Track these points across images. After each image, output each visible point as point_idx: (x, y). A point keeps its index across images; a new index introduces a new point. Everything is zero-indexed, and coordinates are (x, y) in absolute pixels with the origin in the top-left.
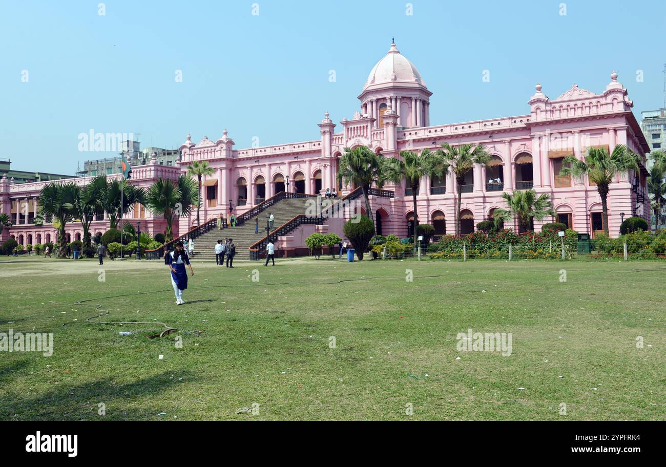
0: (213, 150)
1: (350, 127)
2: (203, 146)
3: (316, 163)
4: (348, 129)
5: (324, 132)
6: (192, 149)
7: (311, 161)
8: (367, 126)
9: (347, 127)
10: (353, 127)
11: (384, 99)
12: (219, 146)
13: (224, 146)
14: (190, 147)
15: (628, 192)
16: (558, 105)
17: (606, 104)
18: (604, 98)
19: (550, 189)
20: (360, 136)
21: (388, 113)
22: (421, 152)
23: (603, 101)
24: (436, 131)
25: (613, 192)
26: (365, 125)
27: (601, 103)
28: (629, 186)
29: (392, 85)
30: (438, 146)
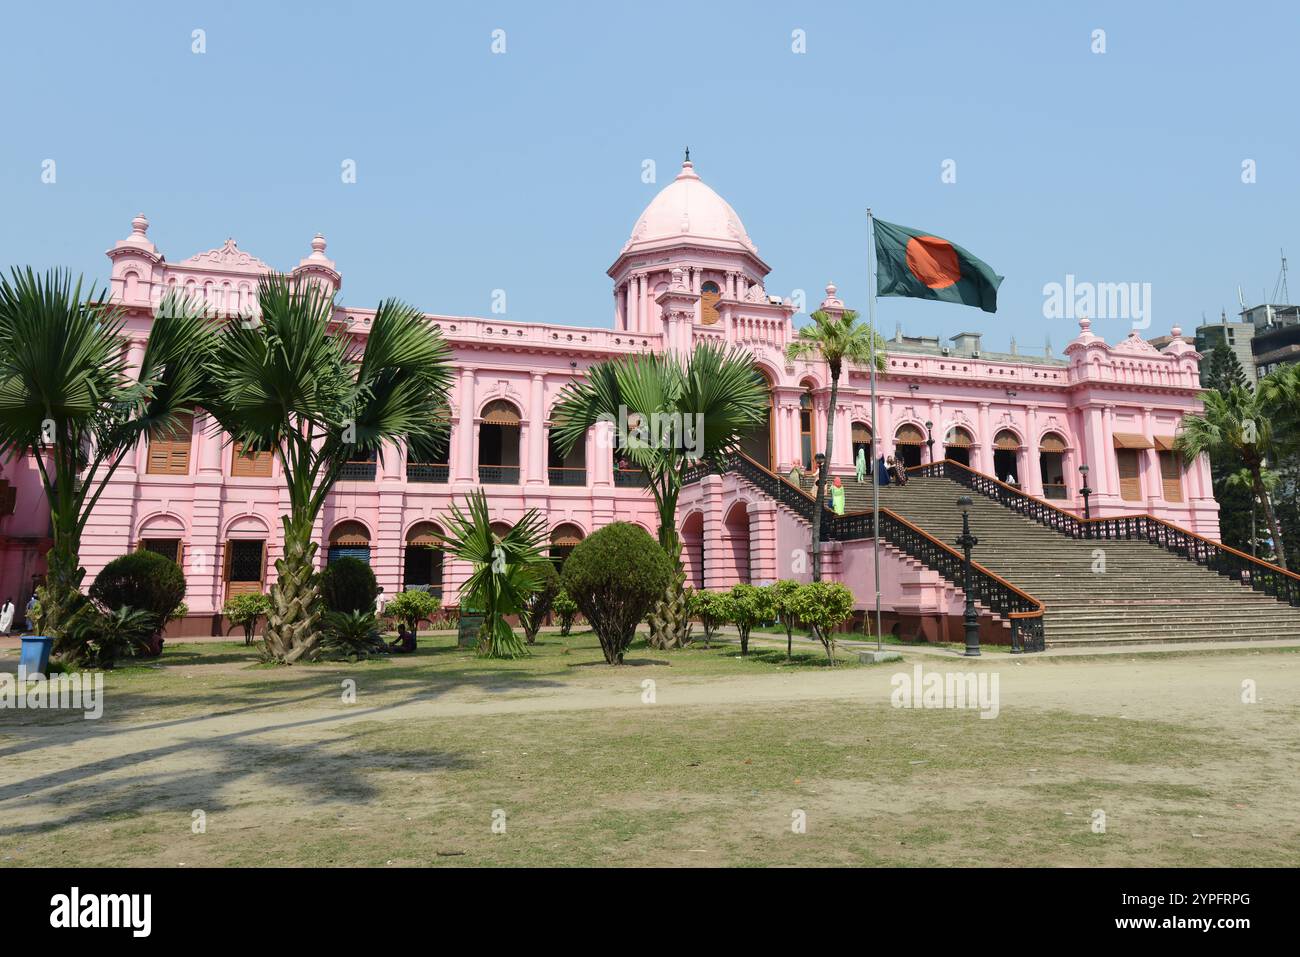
2: (220, 268)
4: (735, 320)
5: (681, 315)
6: (167, 269)
8: (781, 324)
9: (734, 315)
10: (747, 318)
14: (159, 261)
15: (1215, 516)
16: (1118, 360)
17: (1179, 373)
18: (1174, 363)
19: (1120, 501)
20: (763, 342)
21: (836, 305)
22: (886, 402)
23: (1174, 367)
24: (905, 364)
25: (1199, 515)
26: (777, 320)
27: (1170, 370)
28: (1217, 506)
29: (737, 246)
30: (916, 395)
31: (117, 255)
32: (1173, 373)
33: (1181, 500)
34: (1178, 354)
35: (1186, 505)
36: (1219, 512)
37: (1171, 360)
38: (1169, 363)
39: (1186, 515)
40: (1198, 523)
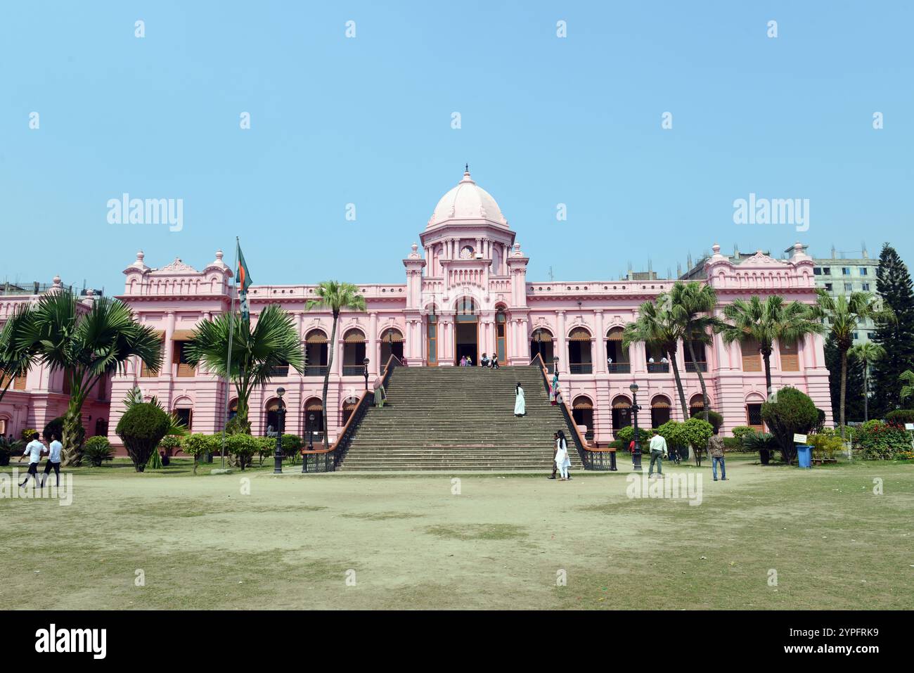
0: (194, 281)
1: (454, 269)
2: (172, 273)
3: (387, 318)
4: (451, 271)
5: (414, 272)
6: (149, 276)
7: (378, 314)
8: (481, 271)
9: (450, 269)
10: (458, 269)
11: (473, 240)
12: (210, 276)
13: (220, 277)
14: (145, 273)
15: (826, 380)
16: (742, 273)
17: (797, 277)
18: (793, 270)
19: (741, 373)
20: (469, 283)
21: (518, 256)
22: (560, 314)
23: (792, 273)
24: (578, 288)
25: (810, 380)
26: (479, 269)
27: (789, 275)
28: (828, 373)
29: (484, 222)
30: (583, 308)
31: (128, 272)
32: (791, 277)
33: (798, 369)
34: (794, 263)
35: (801, 373)
36: (829, 377)
37: (790, 268)
38: (789, 271)
39: (802, 381)
40: (809, 386)
